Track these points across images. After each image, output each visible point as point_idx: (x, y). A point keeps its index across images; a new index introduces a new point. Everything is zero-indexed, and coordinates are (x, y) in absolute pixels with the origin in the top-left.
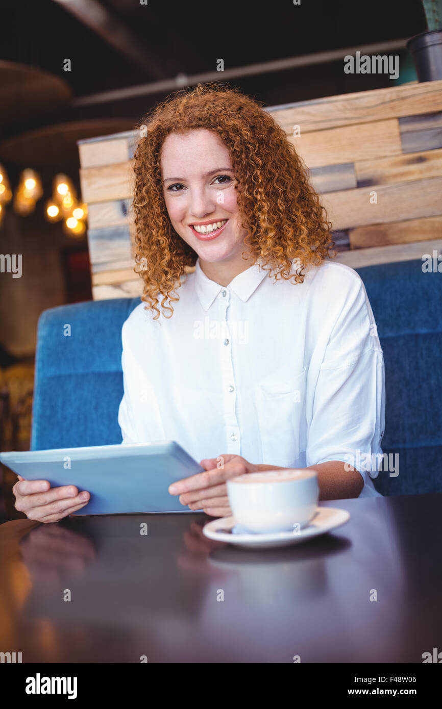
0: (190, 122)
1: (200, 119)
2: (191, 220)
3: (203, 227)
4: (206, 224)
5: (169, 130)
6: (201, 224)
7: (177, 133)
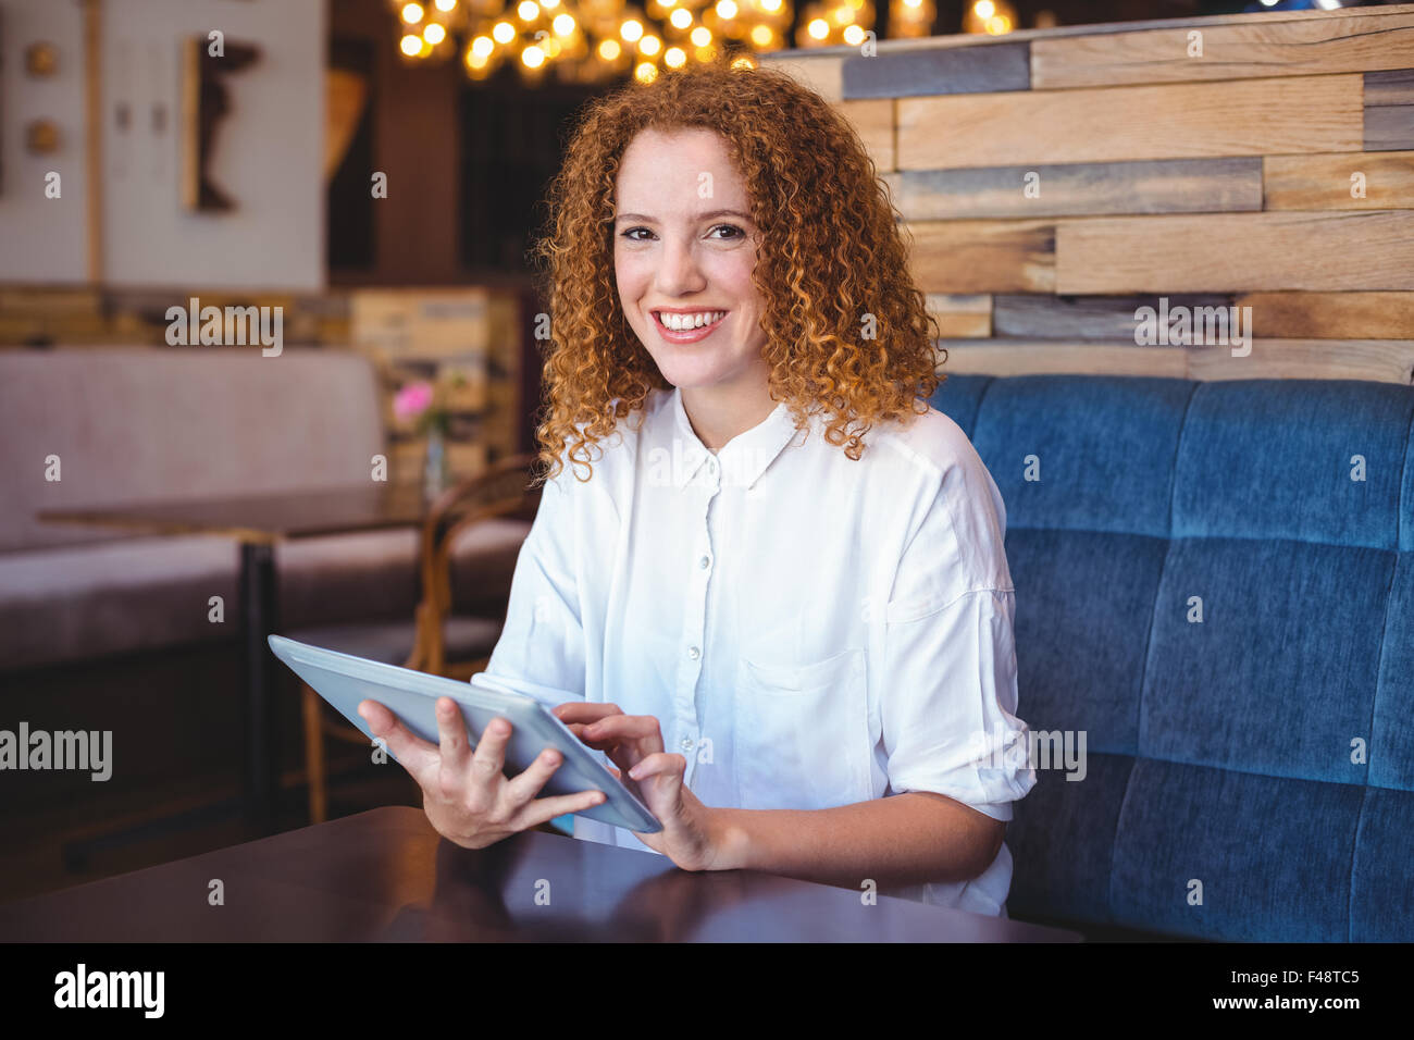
0: (685, 111)
1: (705, 111)
2: (655, 301)
3: (676, 318)
4: (682, 312)
5: (643, 123)
6: (673, 311)
7: (655, 129)
